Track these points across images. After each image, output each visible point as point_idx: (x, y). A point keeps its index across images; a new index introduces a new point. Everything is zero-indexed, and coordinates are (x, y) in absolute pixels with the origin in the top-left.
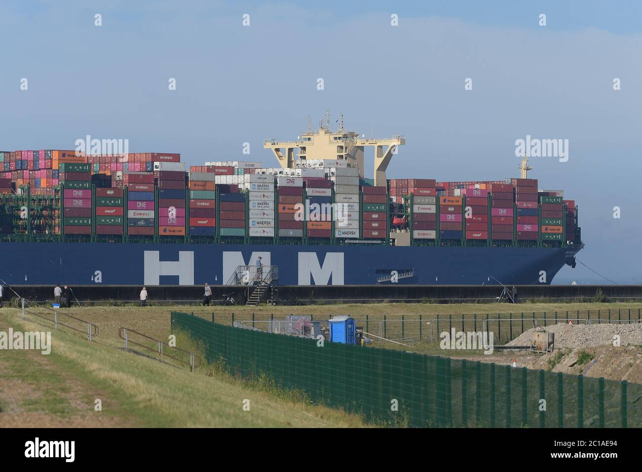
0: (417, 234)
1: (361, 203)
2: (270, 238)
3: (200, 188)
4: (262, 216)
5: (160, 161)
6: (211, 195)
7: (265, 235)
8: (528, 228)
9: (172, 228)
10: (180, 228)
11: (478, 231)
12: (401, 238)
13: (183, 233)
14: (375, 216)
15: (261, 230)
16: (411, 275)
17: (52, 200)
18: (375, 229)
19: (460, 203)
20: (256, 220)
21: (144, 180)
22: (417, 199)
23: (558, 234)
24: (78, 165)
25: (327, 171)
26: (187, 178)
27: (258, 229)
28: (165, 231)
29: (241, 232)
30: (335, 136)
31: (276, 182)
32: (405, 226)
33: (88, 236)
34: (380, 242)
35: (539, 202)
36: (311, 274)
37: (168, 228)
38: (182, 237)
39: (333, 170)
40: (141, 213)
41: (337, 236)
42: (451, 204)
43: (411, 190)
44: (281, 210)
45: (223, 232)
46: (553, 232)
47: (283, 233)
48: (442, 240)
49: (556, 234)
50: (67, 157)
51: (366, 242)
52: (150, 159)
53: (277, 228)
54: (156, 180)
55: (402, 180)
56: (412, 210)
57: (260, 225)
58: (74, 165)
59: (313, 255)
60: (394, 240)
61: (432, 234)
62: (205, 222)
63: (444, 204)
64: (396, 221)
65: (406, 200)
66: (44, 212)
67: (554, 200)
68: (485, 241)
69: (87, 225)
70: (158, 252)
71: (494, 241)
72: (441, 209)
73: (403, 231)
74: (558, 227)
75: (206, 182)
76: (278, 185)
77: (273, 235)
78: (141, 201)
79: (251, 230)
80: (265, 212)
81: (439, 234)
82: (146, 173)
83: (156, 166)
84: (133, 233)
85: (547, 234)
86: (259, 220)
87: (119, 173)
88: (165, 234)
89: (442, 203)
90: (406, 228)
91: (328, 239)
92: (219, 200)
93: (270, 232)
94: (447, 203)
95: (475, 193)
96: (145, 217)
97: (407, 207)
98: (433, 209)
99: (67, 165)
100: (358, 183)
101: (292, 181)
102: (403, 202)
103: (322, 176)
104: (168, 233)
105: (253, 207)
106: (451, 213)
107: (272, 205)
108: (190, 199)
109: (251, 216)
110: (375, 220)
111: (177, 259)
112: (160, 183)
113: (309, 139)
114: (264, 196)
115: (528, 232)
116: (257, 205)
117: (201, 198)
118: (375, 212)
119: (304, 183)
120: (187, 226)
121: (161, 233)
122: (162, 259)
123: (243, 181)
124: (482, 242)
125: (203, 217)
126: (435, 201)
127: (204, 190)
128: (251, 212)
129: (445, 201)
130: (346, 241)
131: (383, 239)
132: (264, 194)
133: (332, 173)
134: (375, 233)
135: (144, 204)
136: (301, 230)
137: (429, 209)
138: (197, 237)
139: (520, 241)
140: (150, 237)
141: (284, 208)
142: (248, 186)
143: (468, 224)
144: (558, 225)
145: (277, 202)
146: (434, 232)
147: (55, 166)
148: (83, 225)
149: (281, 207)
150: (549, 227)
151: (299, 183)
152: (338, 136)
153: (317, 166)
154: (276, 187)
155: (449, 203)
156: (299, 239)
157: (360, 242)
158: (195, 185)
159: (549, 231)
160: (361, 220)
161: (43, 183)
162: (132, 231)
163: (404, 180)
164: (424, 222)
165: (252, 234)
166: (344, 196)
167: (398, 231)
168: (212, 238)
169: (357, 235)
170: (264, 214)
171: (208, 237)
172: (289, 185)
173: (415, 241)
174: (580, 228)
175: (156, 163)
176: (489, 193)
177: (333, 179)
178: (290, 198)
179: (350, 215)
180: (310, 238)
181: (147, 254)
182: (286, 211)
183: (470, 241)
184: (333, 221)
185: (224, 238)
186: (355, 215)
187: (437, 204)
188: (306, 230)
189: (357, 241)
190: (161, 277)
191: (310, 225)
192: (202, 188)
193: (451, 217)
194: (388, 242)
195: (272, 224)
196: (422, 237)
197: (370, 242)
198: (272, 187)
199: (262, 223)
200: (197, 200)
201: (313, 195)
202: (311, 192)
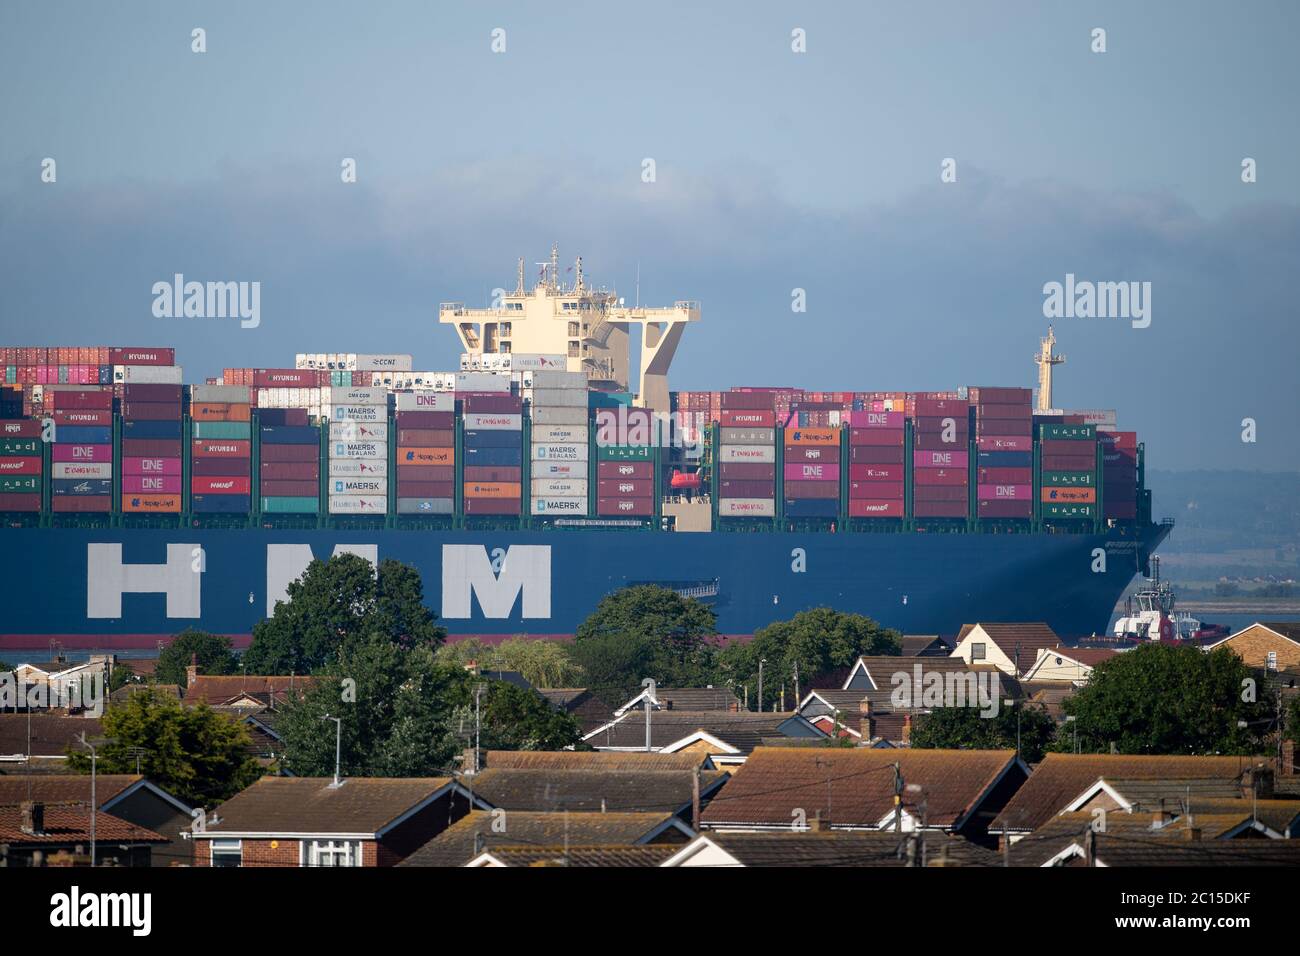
0: (727, 507)
1: (595, 443)
2: (376, 517)
3: (215, 416)
4: (359, 473)
5: (126, 363)
6: (244, 430)
7: (366, 510)
8: (1006, 492)
9: (151, 498)
10: (168, 498)
11: (879, 500)
12: (689, 514)
13: (176, 508)
14: (627, 470)
15: (357, 500)
16: (711, 592)
18: (626, 497)
19: (838, 442)
20: (345, 481)
21: (90, 402)
22: (729, 434)
23: (1085, 505)
25: (516, 377)
26: (187, 396)
27: (350, 499)
28: (135, 503)
29: (310, 505)
30: (566, 301)
31: (391, 402)
32: (701, 489)
34: (639, 523)
35: (1036, 435)
36: (472, 588)
37: (142, 498)
38: (174, 516)
39: (528, 376)
40: (83, 469)
41: (535, 511)
42: (814, 442)
43: (716, 415)
44: (402, 459)
45: (267, 505)
46: (1069, 500)
47: (407, 505)
48: (793, 520)
49: (1079, 506)
51: (603, 523)
52: (105, 359)
53: (393, 495)
54: (116, 402)
55: (699, 394)
56: (717, 456)
57: (354, 491)
59: (478, 551)
60: (672, 520)
61: (765, 507)
62: (226, 486)
63: (796, 442)
64: (677, 479)
65: (706, 435)
67: (1074, 432)
68: (898, 520)
70: (119, 546)
71: (922, 521)
72: (789, 455)
73: (694, 500)
74: (1084, 491)
75: (231, 404)
76: (397, 409)
77: (384, 511)
78: (83, 444)
79: (332, 501)
80: (365, 463)
81: (782, 506)
82: (97, 389)
83: (117, 374)
84: (64, 509)
85: (1055, 505)
86: (350, 481)
87: (38, 389)
88: (135, 509)
89: (789, 440)
90: (701, 495)
91: (513, 518)
92: (258, 439)
93: (378, 505)
94: (802, 441)
95: (874, 420)
96: (91, 476)
97: (706, 451)
98: (768, 455)
100: (585, 402)
101: (431, 401)
103: (504, 388)
104: (142, 508)
105: (338, 453)
106: (813, 462)
107: (381, 450)
108: (192, 439)
109: (332, 472)
110: (627, 479)
111: (160, 560)
112: (125, 408)
113: (519, 306)
114: (364, 431)
115: (1005, 502)
116: (346, 449)
117: (217, 437)
118: (627, 462)
119: (458, 404)
120: (186, 492)
121: (128, 507)
122: (128, 558)
123: (316, 402)
124: (890, 522)
125: (221, 476)
126: (772, 438)
127: (225, 420)
128: (332, 464)
129: (797, 436)
130: (557, 523)
131: (644, 518)
132: (363, 426)
133: (526, 382)
134: (627, 506)
135: (88, 451)
136: (450, 501)
137: (759, 454)
138: (211, 515)
139: (987, 522)
140: (103, 516)
141: (410, 456)
142: (327, 411)
143: (856, 485)
144: (1084, 485)
145: (393, 444)
146: (771, 502)
149: (402, 453)
150: (1060, 490)
151: (446, 405)
152: (570, 301)
153: (500, 367)
154: (391, 412)
155: (808, 442)
156: (447, 517)
157: (590, 523)
158: (205, 411)
159: (1059, 499)
160: (592, 479)
162: (63, 505)
163: (703, 393)
164: (746, 481)
165: (333, 509)
166: (553, 429)
167: (683, 500)
168: (244, 516)
169: (583, 510)
170: (363, 468)
171: (235, 515)
172: (422, 408)
173: (722, 521)
174: (1149, 492)
175: (118, 369)
176: (908, 420)
177: (528, 394)
178: (424, 435)
179: (567, 470)
180: (473, 517)
181: (93, 549)
182: (416, 461)
183: (859, 520)
184: (526, 480)
185: (270, 517)
186: (582, 469)
187: (779, 443)
188: (459, 498)
189: (583, 523)
190: (125, 596)
191: (470, 490)
192: (221, 417)
193: (809, 471)
194: (659, 523)
195: (383, 486)
196: (740, 513)
197: (615, 523)
198: (382, 414)
199: (358, 486)
200: (208, 440)
201: (478, 427)
202: (471, 421)
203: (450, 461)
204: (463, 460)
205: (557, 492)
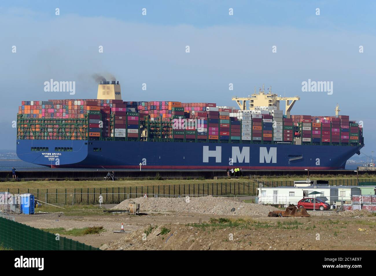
0: (304, 140)
1: (283, 125)
2: (249, 141)
4: (247, 131)
5: (209, 106)
6: (228, 122)
7: (248, 139)
8: (345, 137)
10: (216, 136)
11: (326, 139)
12: (298, 141)
13: (217, 139)
14: (288, 131)
15: (246, 137)
16: (301, 158)
17: (168, 123)
18: (288, 137)
19: (320, 126)
20: (244, 133)
21: (204, 115)
22: (304, 124)
24: (179, 108)
25: (270, 111)
26: (219, 114)
29: (238, 138)
31: (252, 117)
32: (299, 136)
33: (182, 139)
35: (349, 126)
36: (264, 157)
37: (212, 136)
38: (217, 140)
39: (273, 111)
40: (202, 130)
41: (274, 140)
42: (317, 126)
43: (302, 120)
44: (253, 129)
45: (232, 138)
47: (254, 138)
48: (313, 142)
50: (174, 105)
51: (285, 143)
52: (204, 106)
53: (252, 136)
54: (208, 115)
55: (297, 116)
56: (302, 129)
57: (246, 135)
58: (178, 108)
59: (265, 148)
60: (295, 142)
61: (309, 140)
62: (225, 134)
63: (314, 126)
64: (296, 133)
65: (299, 124)
66: (164, 129)
67: (355, 125)
69: (182, 134)
70: (208, 147)
71: (332, 143)
72: (313, 129)
73: (299, 138)
74: (356, 137)
75: (226, 116)
76: (253, 117)
77: (251, 140)
79: (242, 137)
80: (248, 129)
81: (312, 140)
82: (203, 112)
83: (207, 109)
84: (200, 138)
86: (246, 133)
87: (193, 112)
89: (313, 126)
90: (299, 137)
91: (270, 141)
92: (231, 124)
93: (249, 139)
94: (315, 126)
95: (326, 122)
96: (204, 131)
97: (300, 128)
99: (175, 108)
100: (282, 117)
101: (258, 116)
102: (298, 125)
103: (268, 113)
104: (212, 138)
105: (243, 127)
106: (317, 130)
107: (250, 126)
108: (220, 123)
109: (242, 131)
110: (288, 133)
111: (215, 150)
113: (255, 97)
114: (247, 122)
115: (345, 139)
116: (245, 126)
117: (224, 123)
118: (288, 130)
119: (262, 117)
120: (219, 135)
121: (210, 138)
122: (210, 149)
123: (239, 116)
124: (328, 143)
125: (225, 132)
128: (242, 129)
129: (314, 125)
130: (278, 142)
131: (291, 142)
132: (248, 121)
133: (272, 112)
134: (288, 139)
136: (261, 138)
137: (308, 128)
138: (223, 140)
139: (342, 143)
140: (205, 140)
141: (255, 128)
142: (241, 118)
143: (322, 135)
145: (252, 125)
147: (170, 108)
148: (181, 134)
149: (253, 127)
150: (353, 137)
151: (260, 117)
153: (265, 109)
154: (252, 118)
156: (260, 141)
158: (222, 117)
159: (353, 139)
160: (283, 133)
161: (164, 116)
162: (199, 137)
163: (298, 115)
164: (306, 134)
165: (243, 139)
166: (277, 122)
167: (297, 138)
168: (228, 140)
169: (282, 140)
171: (226, 140)
172: (257, 118)
173: (303, 143)
175: (207, 108)
176: (331, 122)
177: (273, 115)
178: (257, 123)
179: (279, 131)
180: (264, 141)
181: (204, 147)
182: (256, 129)
183: (323, 142)
184: (273, 133)
185: (232, 140)
186: (281, 131)
187: (312, 126)
188: (263, 137)
189: (282, 143)
190: (209, 158)
191: (264, 135)
192: (225, 119)
193: (317, 132)
194: (293, 143)
195: (250, 135)
196: (305, 141)
197: (287, 143)
198: (250, 119)
199: (246, 134)
200: (223, 124)
201: (266, 122)
202: (265, 121)
203: (261, 129)
204: (263, 129)
205: (278, 136)
